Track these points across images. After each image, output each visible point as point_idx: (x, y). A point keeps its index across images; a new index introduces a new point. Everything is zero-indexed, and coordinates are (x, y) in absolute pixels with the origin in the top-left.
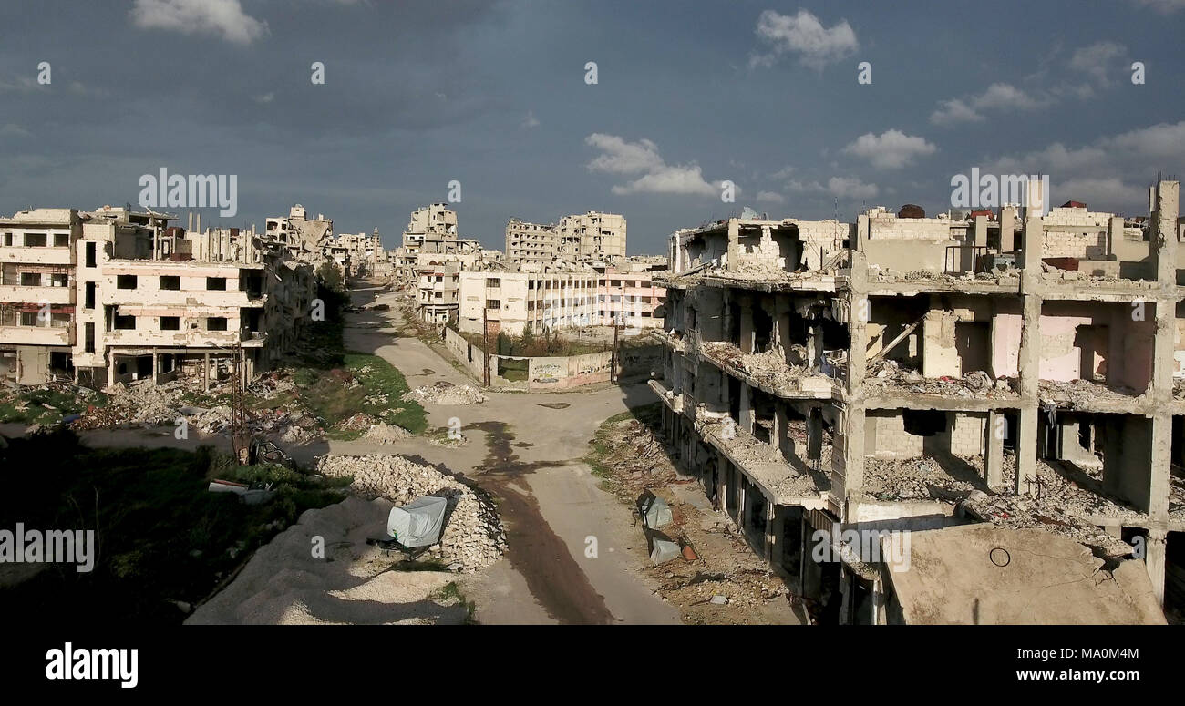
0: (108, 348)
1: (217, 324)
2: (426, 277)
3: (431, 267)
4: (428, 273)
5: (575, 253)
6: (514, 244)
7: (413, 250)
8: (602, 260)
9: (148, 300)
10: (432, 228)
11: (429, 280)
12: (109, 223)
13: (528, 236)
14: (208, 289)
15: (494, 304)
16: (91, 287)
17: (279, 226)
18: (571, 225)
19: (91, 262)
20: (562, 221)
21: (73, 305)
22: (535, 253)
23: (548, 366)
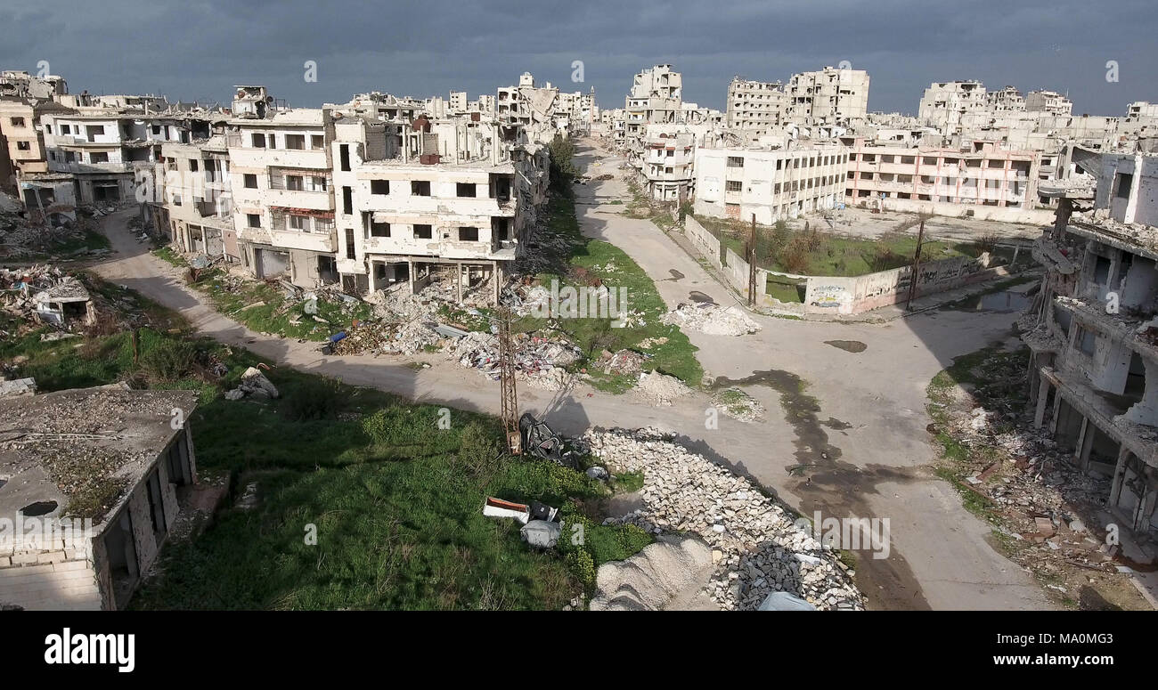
0: (367, 255)
1: (469, 234)
2: (656, 151)
3: (662, 141)
4: (659, 147)
5: (807, 115)
6: (737, 105)
7: (636, 116)
8: (839, 124)
9: (400, 207)
10: (655, 92)
11: (660, 154)
12: (360, 123)
13: (753, 96)
14: (458, 195)
15: (735, 186)
16: (347, 191)
17: (510, 96)
18: (804, 82)
19: (346, 166)
20: (793, 78)
21: (333, 211)
22: (759, 114)
23: (830, 288)
